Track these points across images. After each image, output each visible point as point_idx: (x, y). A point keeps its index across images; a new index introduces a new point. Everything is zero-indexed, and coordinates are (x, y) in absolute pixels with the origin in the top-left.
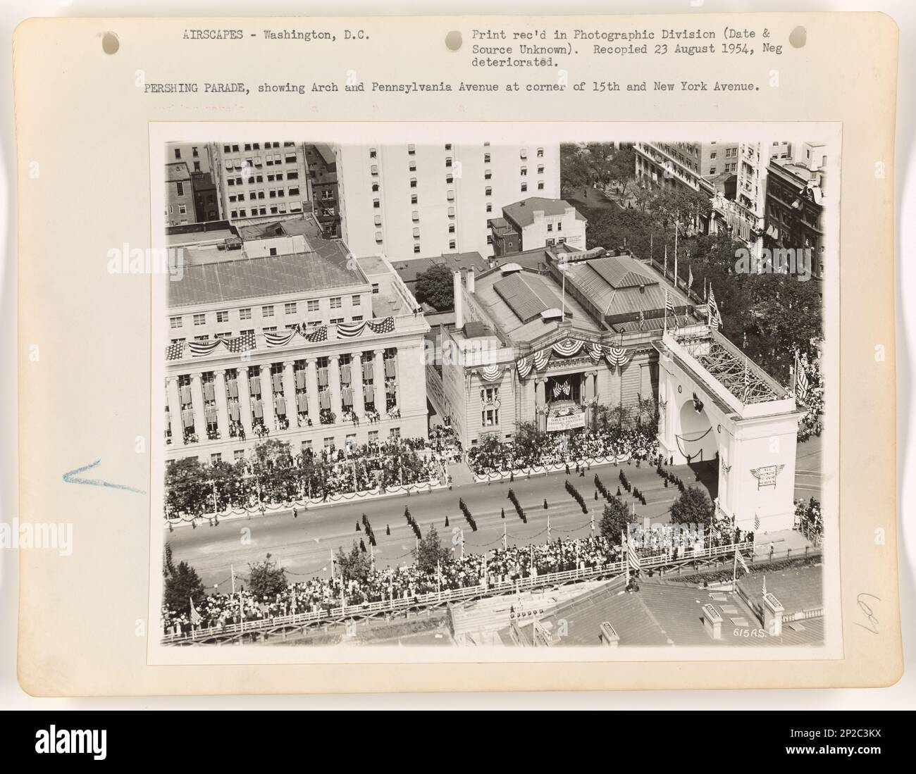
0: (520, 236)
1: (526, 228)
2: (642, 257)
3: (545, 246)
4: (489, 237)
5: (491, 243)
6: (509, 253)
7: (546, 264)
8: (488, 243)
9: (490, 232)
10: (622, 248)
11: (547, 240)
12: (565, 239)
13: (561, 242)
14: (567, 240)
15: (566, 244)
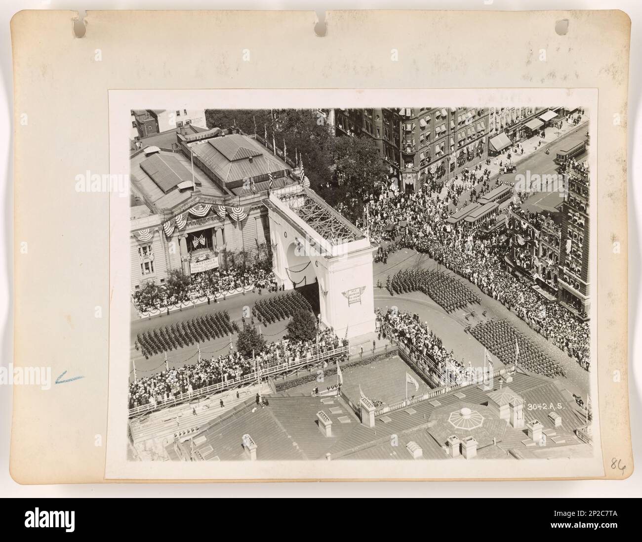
0: (157, 121)
1: (160, 114)
2: (249, 132)
3: (176, 127)
4: (133, 122)
5: (136, 127)
6: (150, 134)
7: (178, 144)
8: (133, 127)
9: (133, 119)
10: (233, 127)
11: (177, 123)
12: (191, 121)
13: (188, 123)
14: (192, 121)
15: (192, 125)
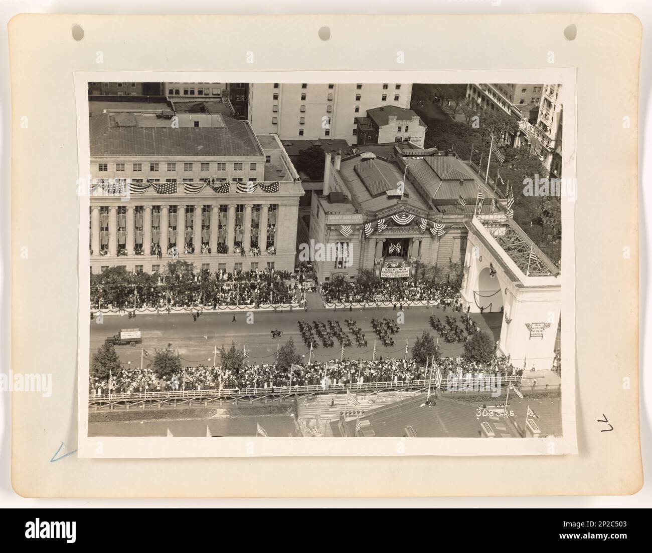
0: (377, 132)
1: (382, 127)
2: (464, 159)
3: (394, 141)
4: (354, 130)
5: (356, 135)
6: (367, 144)
8: (353, 134)
9: (355, 127)
10: (450, 150)
11: (396, 138)
12: (410, 138)
13: (406, 140)
14: (411, 139)
15: (410, 142)
